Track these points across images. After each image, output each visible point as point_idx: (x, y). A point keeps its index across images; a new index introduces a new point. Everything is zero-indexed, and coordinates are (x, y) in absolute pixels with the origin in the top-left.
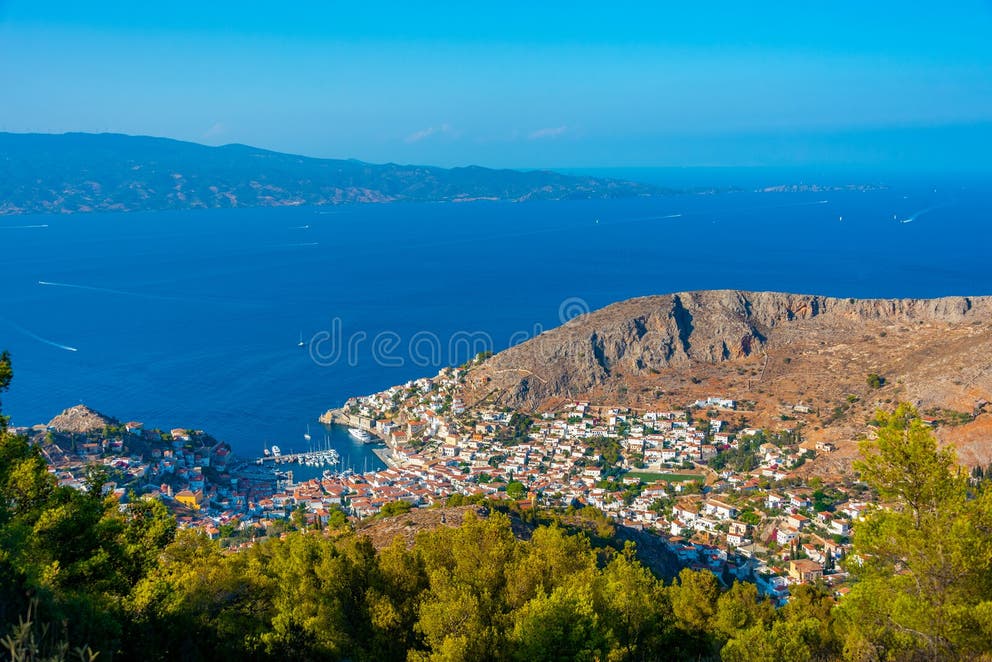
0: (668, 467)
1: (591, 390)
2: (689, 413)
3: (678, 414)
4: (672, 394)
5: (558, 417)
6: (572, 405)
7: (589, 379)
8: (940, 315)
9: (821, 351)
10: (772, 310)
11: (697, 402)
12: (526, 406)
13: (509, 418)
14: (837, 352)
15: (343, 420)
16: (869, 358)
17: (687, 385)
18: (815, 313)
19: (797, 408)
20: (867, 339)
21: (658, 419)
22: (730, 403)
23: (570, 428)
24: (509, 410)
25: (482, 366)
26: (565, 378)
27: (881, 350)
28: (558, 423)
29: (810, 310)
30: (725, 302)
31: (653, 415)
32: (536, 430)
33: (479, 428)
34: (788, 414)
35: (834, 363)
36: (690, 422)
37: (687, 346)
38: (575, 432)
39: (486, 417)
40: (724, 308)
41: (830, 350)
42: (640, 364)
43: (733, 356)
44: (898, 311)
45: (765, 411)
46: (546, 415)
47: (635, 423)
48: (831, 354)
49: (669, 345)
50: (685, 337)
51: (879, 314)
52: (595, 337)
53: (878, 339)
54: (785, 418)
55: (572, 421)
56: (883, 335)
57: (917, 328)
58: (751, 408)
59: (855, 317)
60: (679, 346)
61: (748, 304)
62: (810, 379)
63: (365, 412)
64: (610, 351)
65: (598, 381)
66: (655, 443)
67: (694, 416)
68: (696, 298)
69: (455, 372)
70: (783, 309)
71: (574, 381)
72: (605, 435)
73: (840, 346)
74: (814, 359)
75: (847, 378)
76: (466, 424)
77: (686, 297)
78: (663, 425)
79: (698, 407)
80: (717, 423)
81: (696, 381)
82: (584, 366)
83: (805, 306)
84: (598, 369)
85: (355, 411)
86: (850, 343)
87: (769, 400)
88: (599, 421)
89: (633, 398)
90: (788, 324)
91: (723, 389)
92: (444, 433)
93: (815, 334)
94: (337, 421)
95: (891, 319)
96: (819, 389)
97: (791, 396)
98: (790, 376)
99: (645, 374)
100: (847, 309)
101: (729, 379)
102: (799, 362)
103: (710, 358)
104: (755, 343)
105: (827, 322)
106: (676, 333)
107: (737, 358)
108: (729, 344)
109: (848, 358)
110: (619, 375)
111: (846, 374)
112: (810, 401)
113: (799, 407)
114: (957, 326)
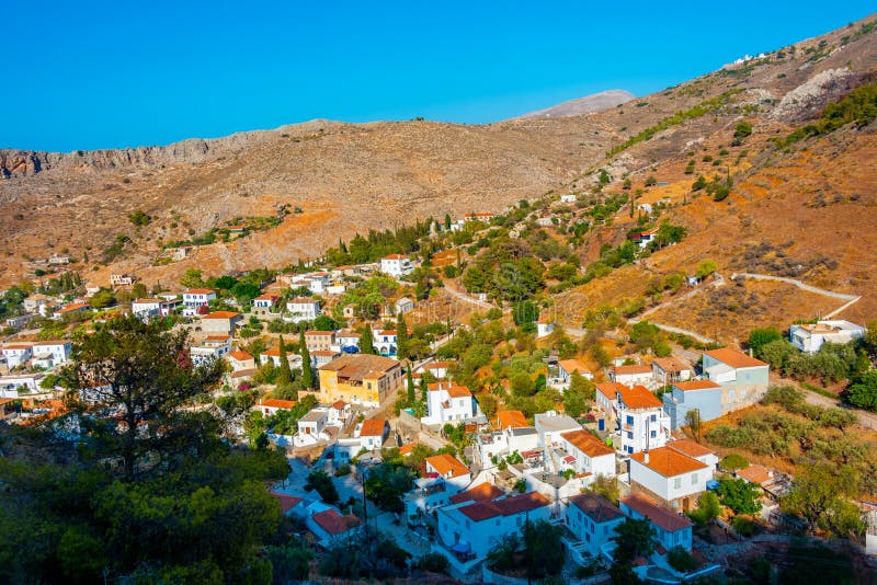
8: (181, 158)
9: (59, 204)
14: (80, 203)
16: (121, 202)
18: (38, 168)
19: (52, 261)
20: (110, 187)
27: (131, 194)
29: (31, 166)
34: (44, 267)
35: (81, 213)
41: (69, 202)
44: (134, 160)
48: (73, 205)
51: (114, 165)
53: (124, 186)
54: (40, 273)
56: (127, 181)
57: (161, 172)
59: (88, 170)
62: (58, 231)
73: (80, 198)
74: (55, 212)
75: (104, 223)
83: (24, 161)
86: (90, 192)
87: (10, 259)
93: (47, 189)
95: (129, 168)
96: (73, 239)
97: (40, 250)
98: (29, 231)
100: (76, 162)
102: (35, 217)
105: (56, 177)
109: (97, 205)
111: (100, 220)
112: (66, 252)
113: (53, 260)
114: (203, 164)
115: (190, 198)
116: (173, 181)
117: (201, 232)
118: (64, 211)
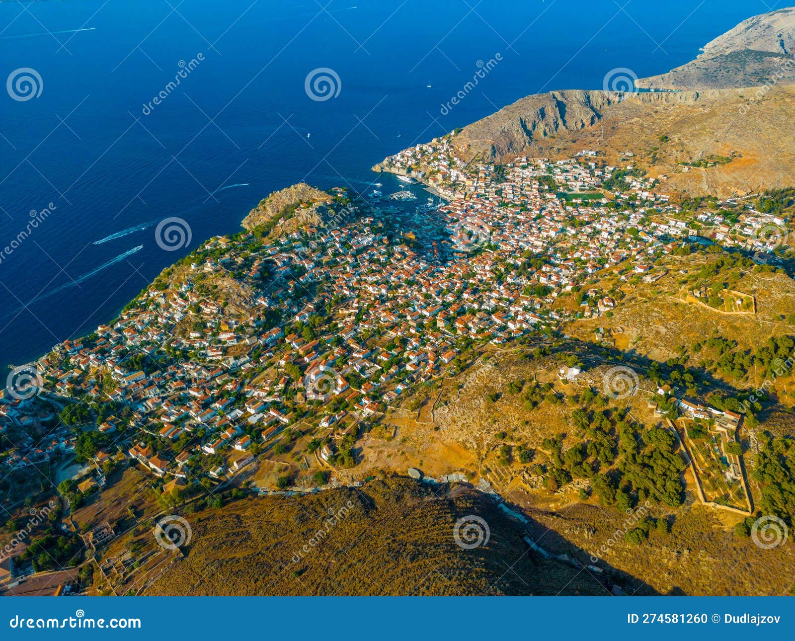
0: (583, 190)
1: (524, 149)
2: (577, 160)
3: (573, 161)
4: (565, 149)
5: (514, 166)
6: (518, 158)
7: (523, 143)
8: (683, 101)
9: (627, 122)
10: (600, 100)
11: (579, 154)
12: (498, 160)
13: (492, 168)
14: (635, 122)
15: (387, 169)
16: (653, 125)
17: (569, 144)
18: (619, 101)
20: (648, 115)
21: (564, 164)
22: (594, 153)
23: (524, 171)
24: (490, 163)
25: (459, 137)
26: (511, 144)
27: (658, 121)
28: (517, 169)
30: (578, 97)
31: (562, 162)
32: (508, 174)
33: (480, 175)
34: (624, 157)
35: (636, 128)
36: (580, 164)
37: (564, 122)
38: (528, 173)
39: (481, 168)
40: (578, 101)
41: (631, 121)
42: (545, 133)
43: (586, 127)
44: (660, 99)
45: (611, 157)
46: (509, 165)
47: (555, 167)
48: (632, 124)
49: (556, 122)
50: (562, 117)
52: (521, 119)
53: (654, 115)
54: (624, 160)
55: (524, 168)
56: (656, 112)
57: (672, 108)
58: (604, 155)
59: (639, 103)
60: (560, 122)
61: (588, 97)
62: (627, 138)
63: (398, 165)
64: (529, 127)
65: (527, 144)
66: (570, 177)
67: (580, 161)
68: (563, 95)
69: (444, 141)
70: (606, 100)
71: (515, 145)
72: (543, 174)
73: (636, 119)
74: (625, 127)
75: (646, 137)
76: (472, 173)
77: (557, 93)
78: (568, 167)
79: (580, 156)
80: (593, 165)
81: (574, 142)
82: (519, 136)
83: (615, 97)
84: (527, 138)
85: (391, 165)
86: (639, 117)
87: (611, 150)
88: (537, 167)
89: (547, 153)
90: (608, 108)
91: (588, 145)
92: (462, 178)
93: (622, 113)
94: (384, 171)
95: (657, 102)
96: (633, 143)
97: (621, 148)
98: (616, 136)
99: (548, 139)
100: (635, 98)
101: (588, 140)
102: (618, 129)
103: (575, 129)
104: (596, 119)
105: (626, 106)
106: (558, 115)
107: (588, 127)
108: (584, 121)
109: (642, 125)
110: (536, 140)
111: (644, 134)
112: (632, 149)
113: (627, 154)
114: (693, 107)
115: (687, 131)
116: (677, 116)
117: (695, 159)
118: (629, 126)
